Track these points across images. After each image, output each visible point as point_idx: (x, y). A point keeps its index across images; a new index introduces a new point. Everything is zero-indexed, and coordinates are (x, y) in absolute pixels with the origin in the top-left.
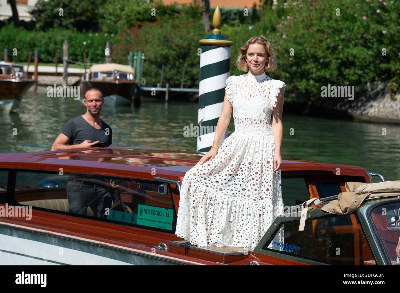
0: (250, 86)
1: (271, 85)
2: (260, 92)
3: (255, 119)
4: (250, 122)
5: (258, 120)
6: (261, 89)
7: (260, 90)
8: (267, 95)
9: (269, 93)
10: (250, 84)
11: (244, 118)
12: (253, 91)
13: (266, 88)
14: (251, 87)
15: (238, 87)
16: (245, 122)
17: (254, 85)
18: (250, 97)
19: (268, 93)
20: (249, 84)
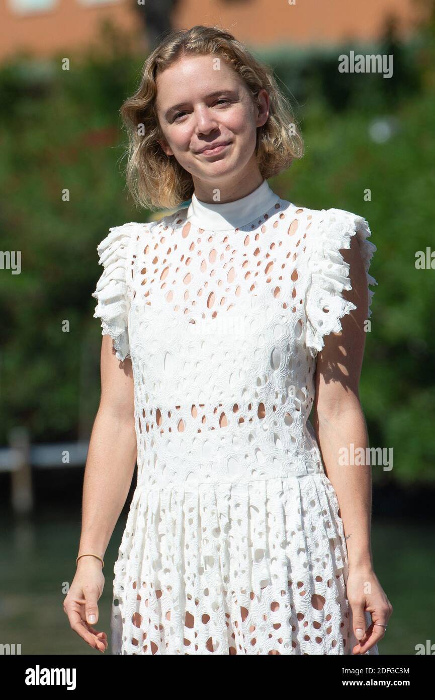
0: (205, 256)
1: (298, 235)
2: (253, 274)
3: (234, 401)
4: (213, 419)
5: (250, 407)
6: (253, 260)
7: (252, 267)
8: (287, 285)
9: (295, 276)
10: (205, 246)
11: (186, 404)
12: (222, 274)
13: (278, 255)
14: (207, 261)
15: (150, 268)
16: (193, 423)
17: (220, 249)
18: (208, 306)
19: (287, 274)
20: (197, 247)
